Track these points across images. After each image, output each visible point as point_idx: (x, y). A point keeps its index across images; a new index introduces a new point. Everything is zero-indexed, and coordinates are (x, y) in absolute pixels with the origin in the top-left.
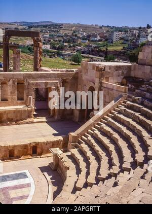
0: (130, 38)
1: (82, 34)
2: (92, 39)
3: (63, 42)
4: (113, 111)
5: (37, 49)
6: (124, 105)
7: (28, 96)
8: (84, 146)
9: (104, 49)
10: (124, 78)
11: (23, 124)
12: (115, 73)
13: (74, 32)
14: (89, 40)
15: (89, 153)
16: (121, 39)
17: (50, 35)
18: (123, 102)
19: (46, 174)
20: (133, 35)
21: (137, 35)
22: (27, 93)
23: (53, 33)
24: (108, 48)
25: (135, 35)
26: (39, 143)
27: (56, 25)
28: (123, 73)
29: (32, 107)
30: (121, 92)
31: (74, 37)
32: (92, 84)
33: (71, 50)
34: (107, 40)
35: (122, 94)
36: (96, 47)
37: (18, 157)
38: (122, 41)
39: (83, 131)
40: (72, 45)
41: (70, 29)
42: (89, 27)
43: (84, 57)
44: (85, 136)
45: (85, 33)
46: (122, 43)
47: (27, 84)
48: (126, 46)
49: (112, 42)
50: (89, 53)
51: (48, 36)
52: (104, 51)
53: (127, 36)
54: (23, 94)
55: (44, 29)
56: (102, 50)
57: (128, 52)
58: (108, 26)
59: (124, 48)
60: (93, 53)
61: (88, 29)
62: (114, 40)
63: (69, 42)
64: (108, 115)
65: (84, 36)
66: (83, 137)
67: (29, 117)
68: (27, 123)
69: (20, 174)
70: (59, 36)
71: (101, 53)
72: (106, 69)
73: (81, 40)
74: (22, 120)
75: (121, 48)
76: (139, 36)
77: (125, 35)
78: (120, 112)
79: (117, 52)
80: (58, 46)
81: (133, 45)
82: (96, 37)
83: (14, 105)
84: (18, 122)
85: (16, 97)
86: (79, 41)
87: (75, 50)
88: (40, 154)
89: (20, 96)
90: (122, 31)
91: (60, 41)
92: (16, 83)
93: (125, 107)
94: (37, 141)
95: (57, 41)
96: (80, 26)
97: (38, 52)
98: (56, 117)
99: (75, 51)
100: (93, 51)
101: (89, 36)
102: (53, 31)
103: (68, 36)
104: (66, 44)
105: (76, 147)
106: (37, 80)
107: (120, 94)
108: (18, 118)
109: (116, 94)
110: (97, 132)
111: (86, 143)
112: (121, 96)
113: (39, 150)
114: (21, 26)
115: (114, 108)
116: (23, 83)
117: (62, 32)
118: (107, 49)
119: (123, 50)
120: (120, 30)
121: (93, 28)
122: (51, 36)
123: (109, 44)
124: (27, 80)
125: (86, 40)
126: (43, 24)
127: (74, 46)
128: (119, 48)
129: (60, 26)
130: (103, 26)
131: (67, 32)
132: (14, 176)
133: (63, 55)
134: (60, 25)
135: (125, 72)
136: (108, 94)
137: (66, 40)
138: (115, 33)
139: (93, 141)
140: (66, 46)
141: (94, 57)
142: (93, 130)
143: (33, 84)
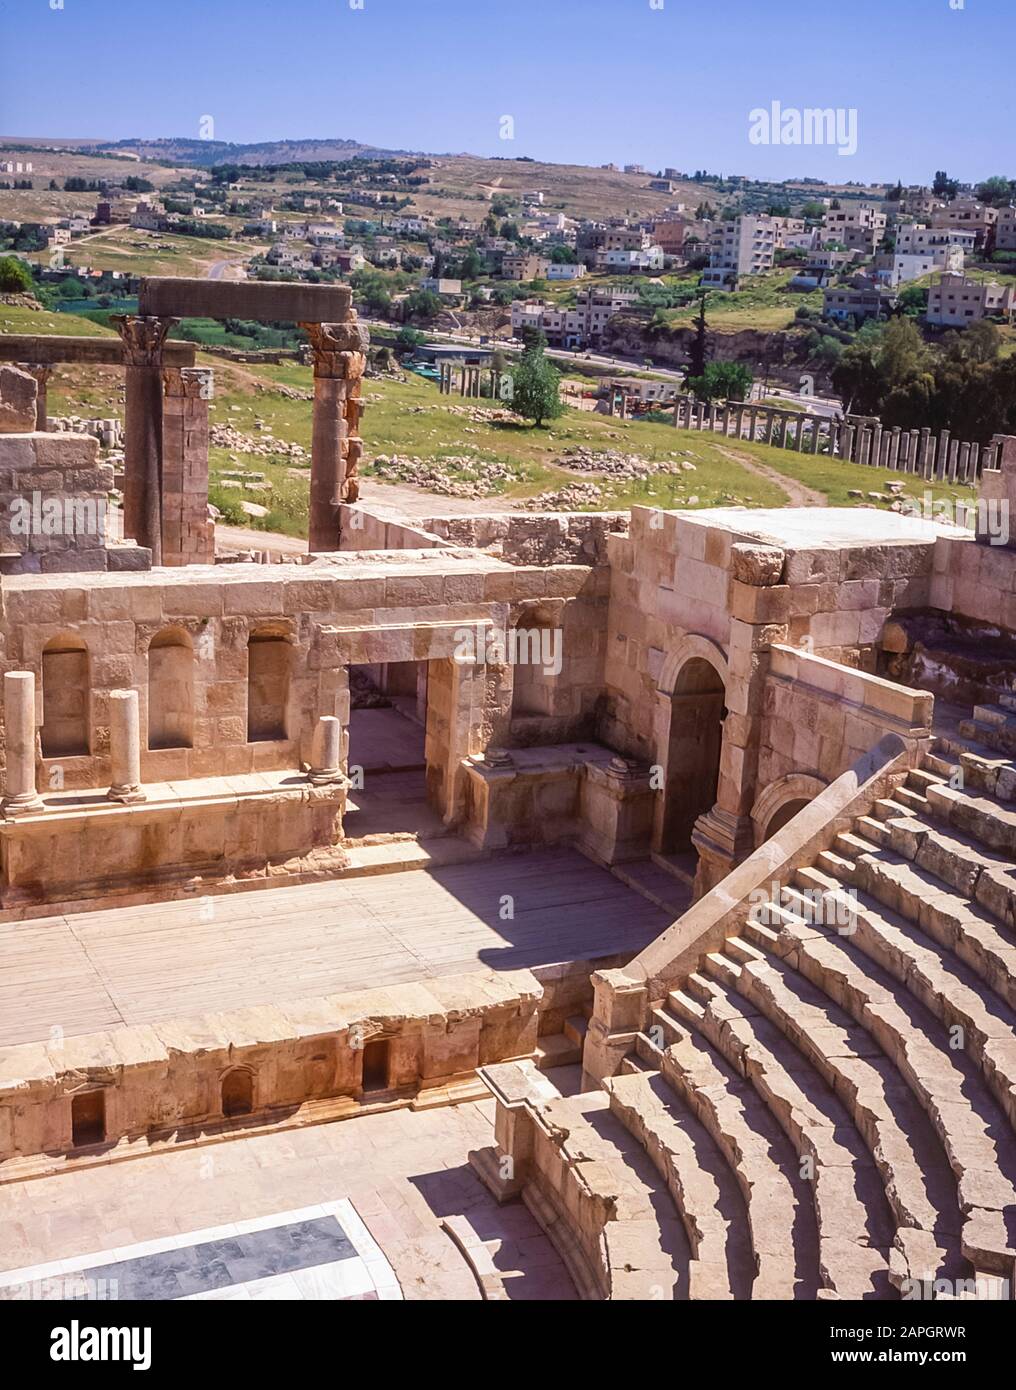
0: (834, 256)
1: (544, 224)
2: (608, 255)
3: (435, 273)
4: (847, 837)
5: (335, 390)
6: (912, 804)
7: (310, 715)
8: (693, 1061)
9: (681, 319)
10: (897, 616)
11: (284, 882)
12: (846, 591)
13: (498, 211)
14: (590, 266)
15: (729, 1114)
16: (785, 259)
17: (348, 230)
18: (908, 784)
19: (460, 1223)
20: (853, 236)
21: (878, 236)
22: (303, 698)
23: (369, 217)
24: (709, 316)
25: (867, 237)
26: (402, 1020)
27: (388, 167)
28: (886, 590)
29: (341, 779)
30: (894, 719)
31: (499, 243)
32: (702, 648)
33: (482, 324)
34: (699, 264)
35: (899, 731)
36: (634, 310)
37: (279, 1112)
38: (790, 274)
39: (678, 960)
40: (487, 293)
41: (472, 192)
42: (587, 181)
43: (565, 369)
44: (688, 988)
45: (563, 219)
46: (795, 287)
47: (308, 642)
48: (815, 303)
49: (730, 281)
50: (591, 344)
51: (336, 232)
52: (680, 333)
53: (818, 245)
54: (285, 700)
55: (312, 186)
56: (675, 325)
57: (829, 340)
58: (700, 178)
59: (801, 314)
60: (618, 343)
61: (580, 190)
62: (745, 268)
63: (466, 273)
64: (818, 864)
65: (559, 237)
66: (678, 995)
67: (320, 838)
68: (307, 878)
69: (307, 1227)
70: (406, 236)
71: (663, 347)
72: (797, 572)
73: (546, 264)
74: (277, 860)
75: (787, 314)
76: (888, 246)
77: (809, 238)
78: (891, 850)
79: (761, 337)
80: (399, 298)
81: (855, 300)
82: (633, 244)
83: (228, 770)
84: (255, 875)
85: (240, 723)
86: (534, 268)
87: (503, 321)
88: (410, 1088)
89: (266, 713)
90: (784, 213)
91: (411, 265)
92: (242, 641)
93: (922, 814)
94: (391, 1012)
95: (392, 263)
96: (528, 171)
97: (341, 406)
98: (480, 836)
99: (507, 330)
100: (613, 332)
101: (591, 241)
102: (370, 202)
103: (460, 233)
104: (450, 287)
105: (639, 1056)
106: (371, 620)
107: (886, 732)
108: (256, 851)
109: (860, 730)
110: (761, 969)
111: (702, 1040)
112: (892, 747)
113: (399, 1065)
114: (167, 164)
115: (855, 820)
116: (280, 639)
117: (424, 211)
118: (700, 323)
119: (798, 331)
120: (775, 201)
121: (613, 184)
122: (357, 233)
123: (715, 290)
124: (305, 620)
125: (570, 259)
126: (301, 156)
127: (499, 300)
128: (775, 318)
129: (408, 172)
130: (669, 172)
131: (452, 209)
132: (274, 1244)
133: (432, 357)
134: (409, 169)
135: (901, 584)
136: (811, 724)
137: (447, 259)
138: (750, 224)
139: (743, 1030)
140: (452, 300)
141: (625, 366)
142: (739, 959)
143: (341, 642)
